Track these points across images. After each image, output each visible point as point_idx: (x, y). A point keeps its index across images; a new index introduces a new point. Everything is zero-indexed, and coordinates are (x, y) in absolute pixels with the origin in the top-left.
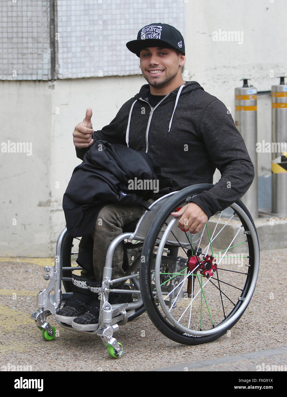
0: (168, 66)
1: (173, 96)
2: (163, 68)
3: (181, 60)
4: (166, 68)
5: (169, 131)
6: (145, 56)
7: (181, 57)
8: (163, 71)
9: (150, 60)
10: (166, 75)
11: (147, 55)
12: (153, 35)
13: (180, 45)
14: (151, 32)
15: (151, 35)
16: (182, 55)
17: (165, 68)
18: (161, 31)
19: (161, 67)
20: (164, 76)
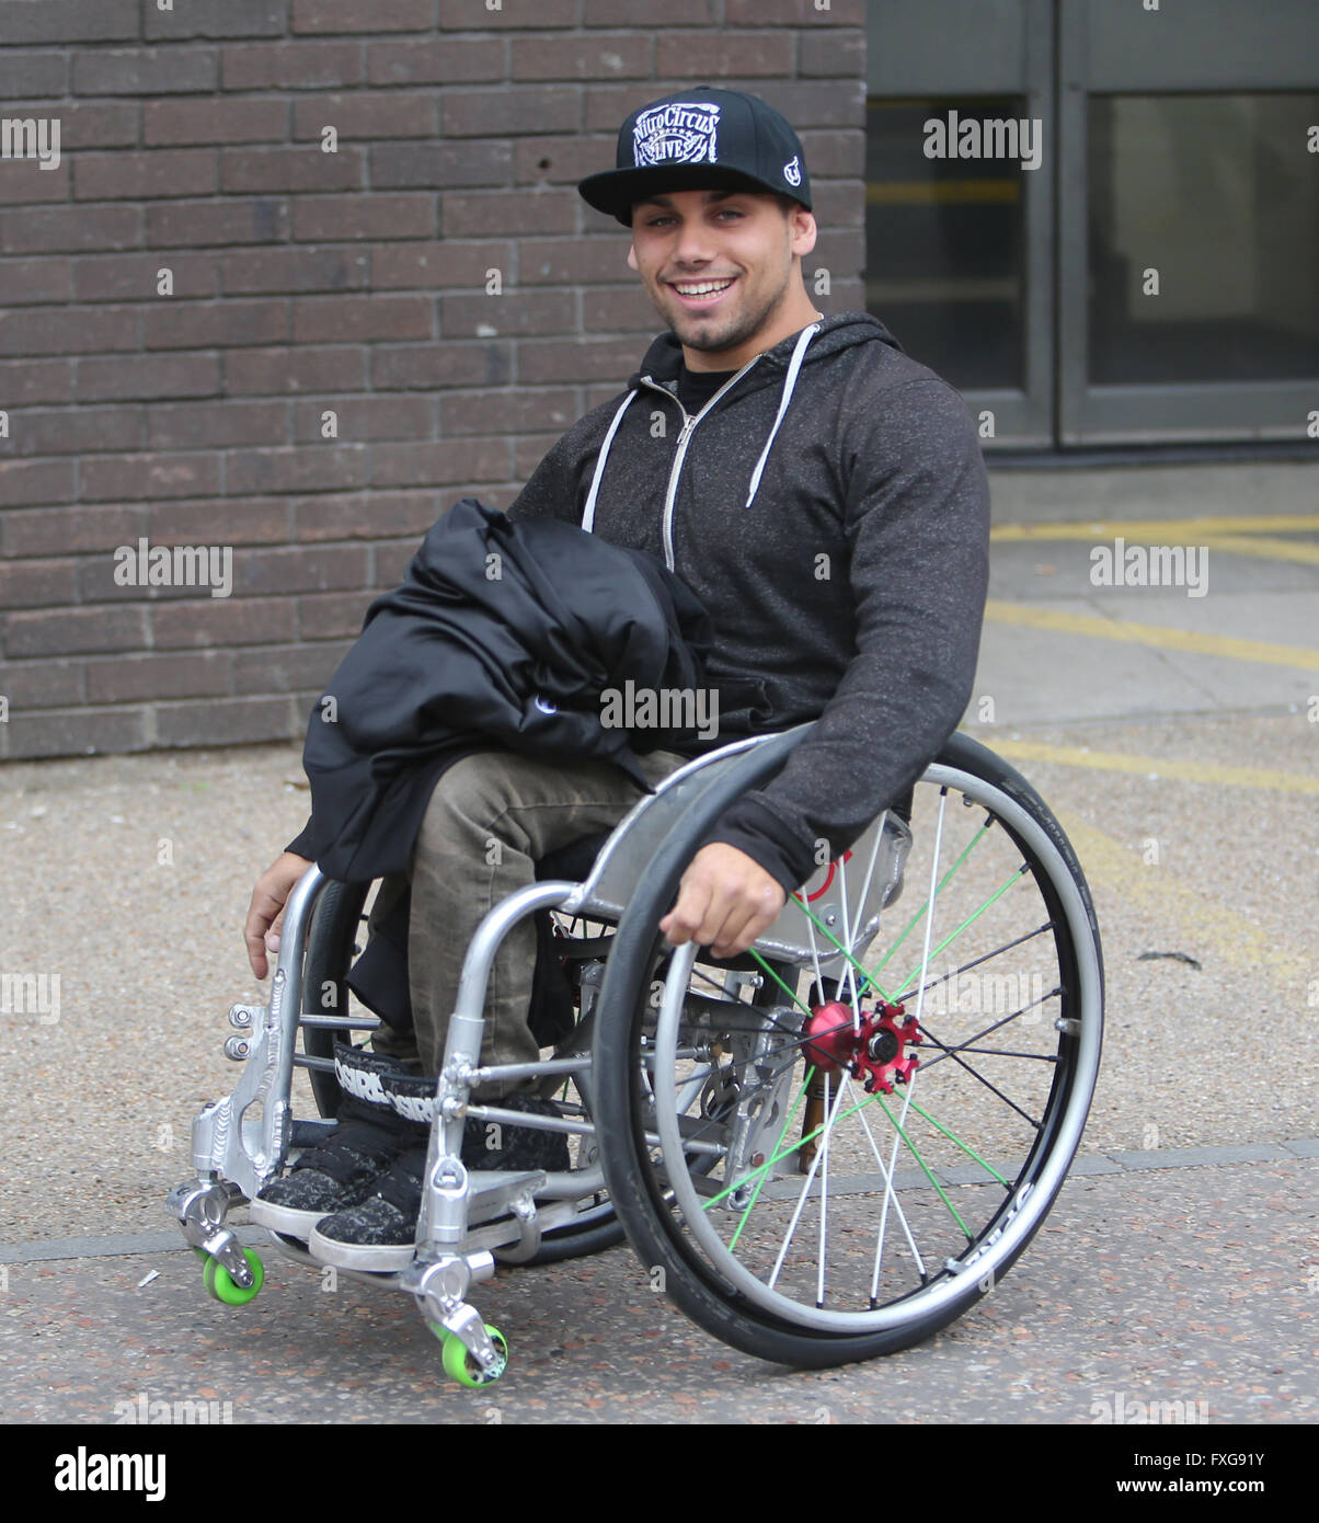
0: (751, 265)
1: (770, 368)
2: (732, 272)
3: (797, 232)
4: (746, 270)
6: (652, 223)
7: (798, 219)
8: (731, 281)
9: (677, 245)
10: (742, 299)
11: (662, 220)
12: (683, 141)
13: (793, 174)
14: (674, 130)
15: (676, 142)
16: (798, 213)
17: (738, 268)
18: (714, 125)
19: (723, 268)
20: (737, 304)
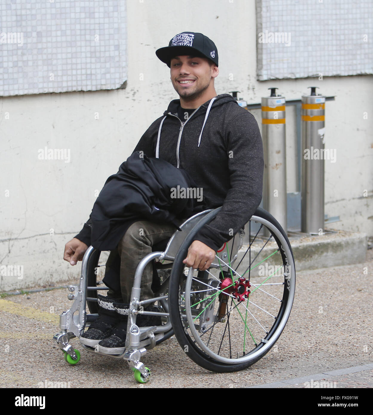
0: (199, 77)
1: (203, 109)
2: (194, 78)
3: (214, 72)
4: (198, 78)
5: (198, 146)
6: (175, 65)
7: (214, 68)
8: (194, 81)
9: (180, 70)
10: (197, 85)
11: (177, 64)
12: (184, 43)
13: (213, 55)
14: (182, 40)
15: (182, 43)
16: (214, 66)
17: (196, 78)
18: (192, 39)
19: (191, 77)
20: (195, 87)
